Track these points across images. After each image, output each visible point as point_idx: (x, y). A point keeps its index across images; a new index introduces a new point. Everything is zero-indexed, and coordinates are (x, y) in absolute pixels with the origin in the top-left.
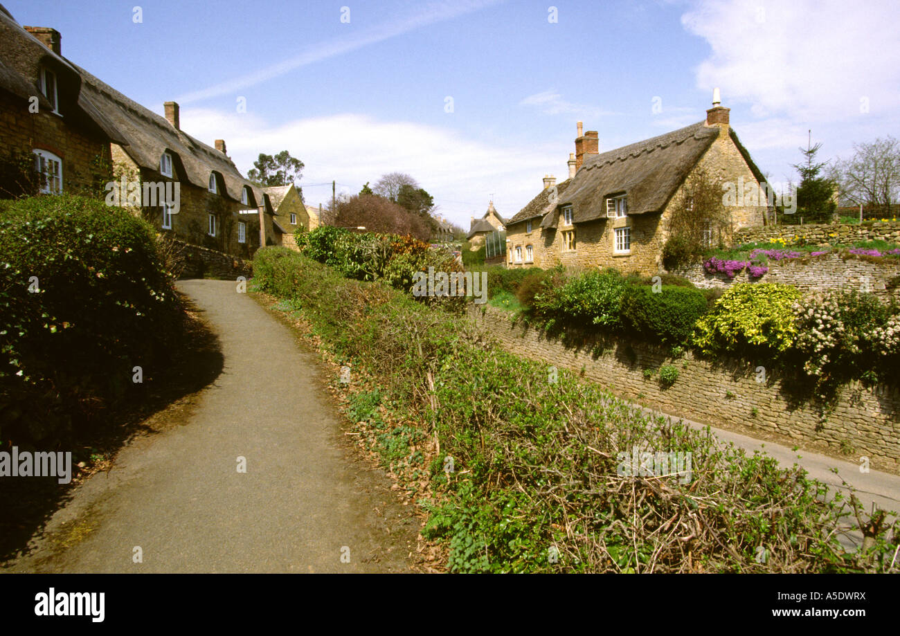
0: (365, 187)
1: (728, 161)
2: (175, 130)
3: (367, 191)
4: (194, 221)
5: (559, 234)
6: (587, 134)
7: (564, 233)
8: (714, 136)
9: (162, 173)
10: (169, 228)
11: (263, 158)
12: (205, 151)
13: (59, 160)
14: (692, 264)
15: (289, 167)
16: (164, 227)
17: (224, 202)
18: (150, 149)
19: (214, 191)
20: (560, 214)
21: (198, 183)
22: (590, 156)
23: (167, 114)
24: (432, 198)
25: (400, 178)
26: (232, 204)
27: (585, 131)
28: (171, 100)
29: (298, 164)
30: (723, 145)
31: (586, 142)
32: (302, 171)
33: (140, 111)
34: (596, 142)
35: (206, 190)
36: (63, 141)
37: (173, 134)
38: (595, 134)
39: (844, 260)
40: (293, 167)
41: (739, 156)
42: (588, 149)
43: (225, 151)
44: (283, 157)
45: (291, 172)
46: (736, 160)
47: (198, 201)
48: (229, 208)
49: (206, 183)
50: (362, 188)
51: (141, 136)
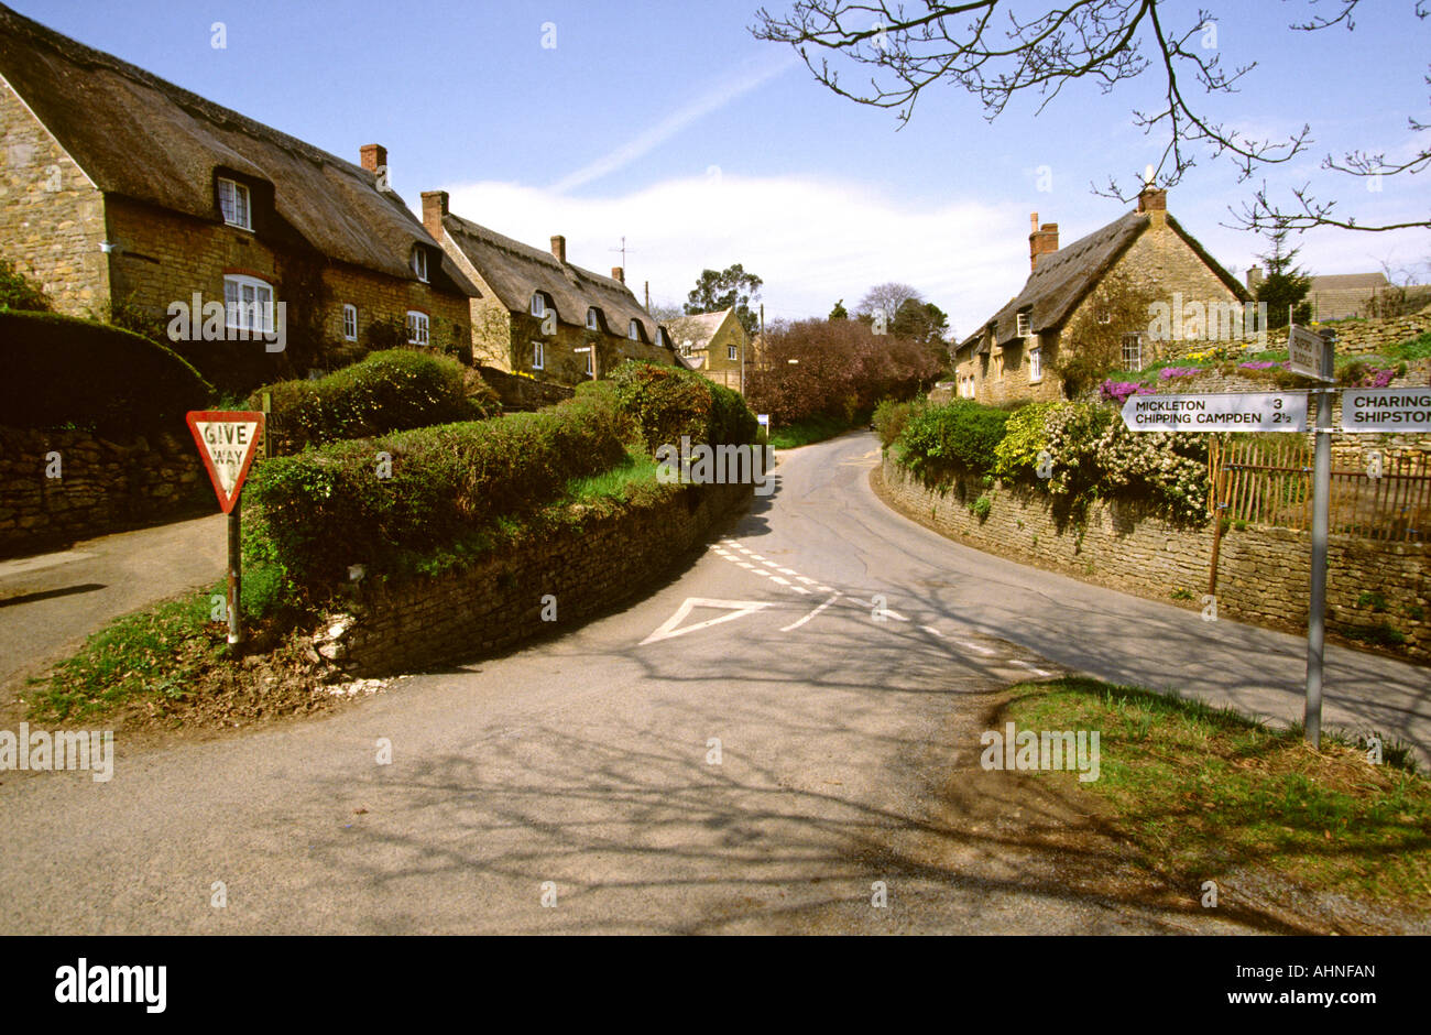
0: (837, 306)
1: (1165, 257)
2: (561, 266)
3: (839, 313)
4: (568, 360)
5: (991, 360)
6: (1044, 227)
7: (995, 357)
8: (1142, 227)
9: (534, 314)
10: (541, 368)
11: (709, 276)
12: (596, 284)
13: (426, 317)
14: (1092, 389)
15: (742, 286)
16: (536, 367)
17: (606, 339)
18: (521, 292)
19: (594, 327)
20: (991, 334)
21: (573, 321)
22: (1046, 256)
23: (553, 249)
24: (946, 316)
25: (895, 291)
26: (617, 342)
27: (1041, 223)
28: (557, 234)
29: (754, 281)
30: (1158, 238)
31: (1043, 238)
32: (760, 289)
33: (521, 252)
34: (1055, 238)
35: (583, 327)
36: (430, 301)
37: (557, 269)
38: (1054, 227)
39: (1225, 375)
40: (748, 284)
41: (1185, 248)
42: (1043, 248)
43: (622, 279)
44: (735, 273)
45: (744, 291)
46: (1180, 254)
47: (574, 339)
48: (613, 344)
49: (583, 320)
50: (833, 308)
51: (515, 281)
